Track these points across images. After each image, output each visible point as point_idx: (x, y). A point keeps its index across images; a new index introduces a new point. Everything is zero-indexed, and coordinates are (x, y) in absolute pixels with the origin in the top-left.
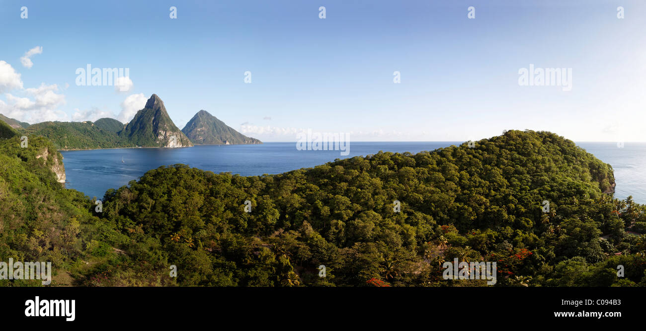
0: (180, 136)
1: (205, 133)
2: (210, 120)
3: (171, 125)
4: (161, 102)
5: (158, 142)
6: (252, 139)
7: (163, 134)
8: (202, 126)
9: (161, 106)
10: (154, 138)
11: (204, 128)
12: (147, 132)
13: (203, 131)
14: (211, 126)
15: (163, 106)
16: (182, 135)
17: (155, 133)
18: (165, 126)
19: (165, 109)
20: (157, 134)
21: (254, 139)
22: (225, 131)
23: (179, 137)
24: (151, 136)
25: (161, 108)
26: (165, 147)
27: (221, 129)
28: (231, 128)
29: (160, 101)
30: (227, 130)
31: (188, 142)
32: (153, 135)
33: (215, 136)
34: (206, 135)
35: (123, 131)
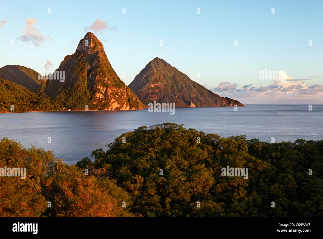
0: (127, 94)
1: (161, 91)
2: (167, 72)
3: (114, 79)
4: (101, 44)
5: (95, 103)
6: (227, 99)
7: (103, 92)
8: (156, 81)
9: (100, 50)
10: (90, 97)
11: (159, 84)
12: (80, 88)
13: (157, 87)
14: (169, 80)
15: (102, 50)
16: (130, 93)
17: (91, 90)
18: (106, 79)
19: (105, 55)
20: (94, 92)
21: (231, 99)
22: (189, 88)
23: (126, 96)
24: (85, 94)
25: (100, 54)
26: (106, 109)
27: (184, 85)
28: (197, 84)
29: (98, 44)
30: (192, 86)
31: (138, 103)
32: (88, 93)
33: (175, 96)
34: (163, 93)
35: (43, 86)
